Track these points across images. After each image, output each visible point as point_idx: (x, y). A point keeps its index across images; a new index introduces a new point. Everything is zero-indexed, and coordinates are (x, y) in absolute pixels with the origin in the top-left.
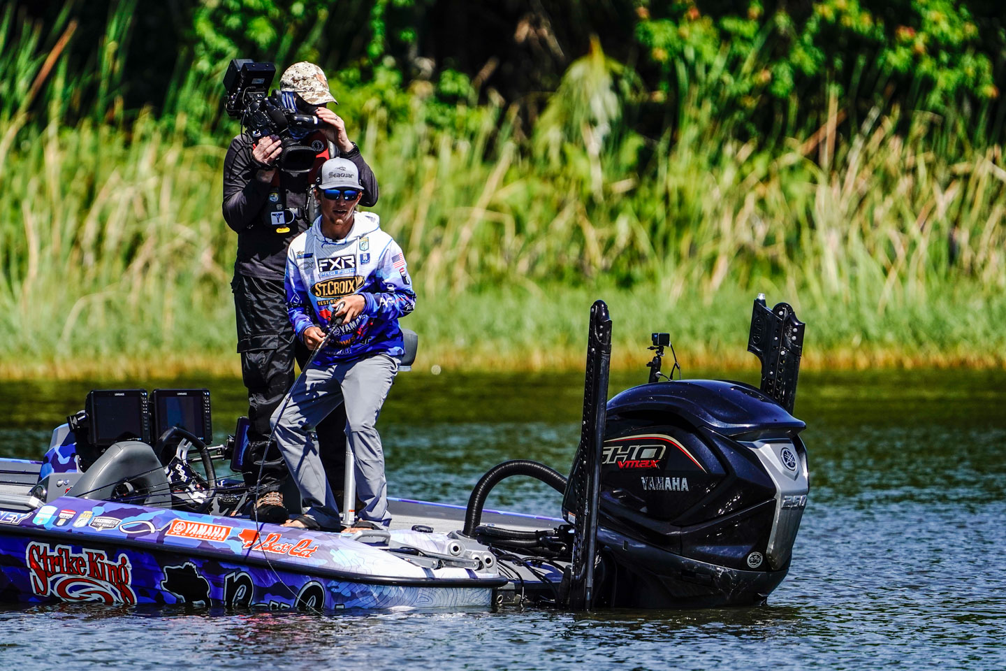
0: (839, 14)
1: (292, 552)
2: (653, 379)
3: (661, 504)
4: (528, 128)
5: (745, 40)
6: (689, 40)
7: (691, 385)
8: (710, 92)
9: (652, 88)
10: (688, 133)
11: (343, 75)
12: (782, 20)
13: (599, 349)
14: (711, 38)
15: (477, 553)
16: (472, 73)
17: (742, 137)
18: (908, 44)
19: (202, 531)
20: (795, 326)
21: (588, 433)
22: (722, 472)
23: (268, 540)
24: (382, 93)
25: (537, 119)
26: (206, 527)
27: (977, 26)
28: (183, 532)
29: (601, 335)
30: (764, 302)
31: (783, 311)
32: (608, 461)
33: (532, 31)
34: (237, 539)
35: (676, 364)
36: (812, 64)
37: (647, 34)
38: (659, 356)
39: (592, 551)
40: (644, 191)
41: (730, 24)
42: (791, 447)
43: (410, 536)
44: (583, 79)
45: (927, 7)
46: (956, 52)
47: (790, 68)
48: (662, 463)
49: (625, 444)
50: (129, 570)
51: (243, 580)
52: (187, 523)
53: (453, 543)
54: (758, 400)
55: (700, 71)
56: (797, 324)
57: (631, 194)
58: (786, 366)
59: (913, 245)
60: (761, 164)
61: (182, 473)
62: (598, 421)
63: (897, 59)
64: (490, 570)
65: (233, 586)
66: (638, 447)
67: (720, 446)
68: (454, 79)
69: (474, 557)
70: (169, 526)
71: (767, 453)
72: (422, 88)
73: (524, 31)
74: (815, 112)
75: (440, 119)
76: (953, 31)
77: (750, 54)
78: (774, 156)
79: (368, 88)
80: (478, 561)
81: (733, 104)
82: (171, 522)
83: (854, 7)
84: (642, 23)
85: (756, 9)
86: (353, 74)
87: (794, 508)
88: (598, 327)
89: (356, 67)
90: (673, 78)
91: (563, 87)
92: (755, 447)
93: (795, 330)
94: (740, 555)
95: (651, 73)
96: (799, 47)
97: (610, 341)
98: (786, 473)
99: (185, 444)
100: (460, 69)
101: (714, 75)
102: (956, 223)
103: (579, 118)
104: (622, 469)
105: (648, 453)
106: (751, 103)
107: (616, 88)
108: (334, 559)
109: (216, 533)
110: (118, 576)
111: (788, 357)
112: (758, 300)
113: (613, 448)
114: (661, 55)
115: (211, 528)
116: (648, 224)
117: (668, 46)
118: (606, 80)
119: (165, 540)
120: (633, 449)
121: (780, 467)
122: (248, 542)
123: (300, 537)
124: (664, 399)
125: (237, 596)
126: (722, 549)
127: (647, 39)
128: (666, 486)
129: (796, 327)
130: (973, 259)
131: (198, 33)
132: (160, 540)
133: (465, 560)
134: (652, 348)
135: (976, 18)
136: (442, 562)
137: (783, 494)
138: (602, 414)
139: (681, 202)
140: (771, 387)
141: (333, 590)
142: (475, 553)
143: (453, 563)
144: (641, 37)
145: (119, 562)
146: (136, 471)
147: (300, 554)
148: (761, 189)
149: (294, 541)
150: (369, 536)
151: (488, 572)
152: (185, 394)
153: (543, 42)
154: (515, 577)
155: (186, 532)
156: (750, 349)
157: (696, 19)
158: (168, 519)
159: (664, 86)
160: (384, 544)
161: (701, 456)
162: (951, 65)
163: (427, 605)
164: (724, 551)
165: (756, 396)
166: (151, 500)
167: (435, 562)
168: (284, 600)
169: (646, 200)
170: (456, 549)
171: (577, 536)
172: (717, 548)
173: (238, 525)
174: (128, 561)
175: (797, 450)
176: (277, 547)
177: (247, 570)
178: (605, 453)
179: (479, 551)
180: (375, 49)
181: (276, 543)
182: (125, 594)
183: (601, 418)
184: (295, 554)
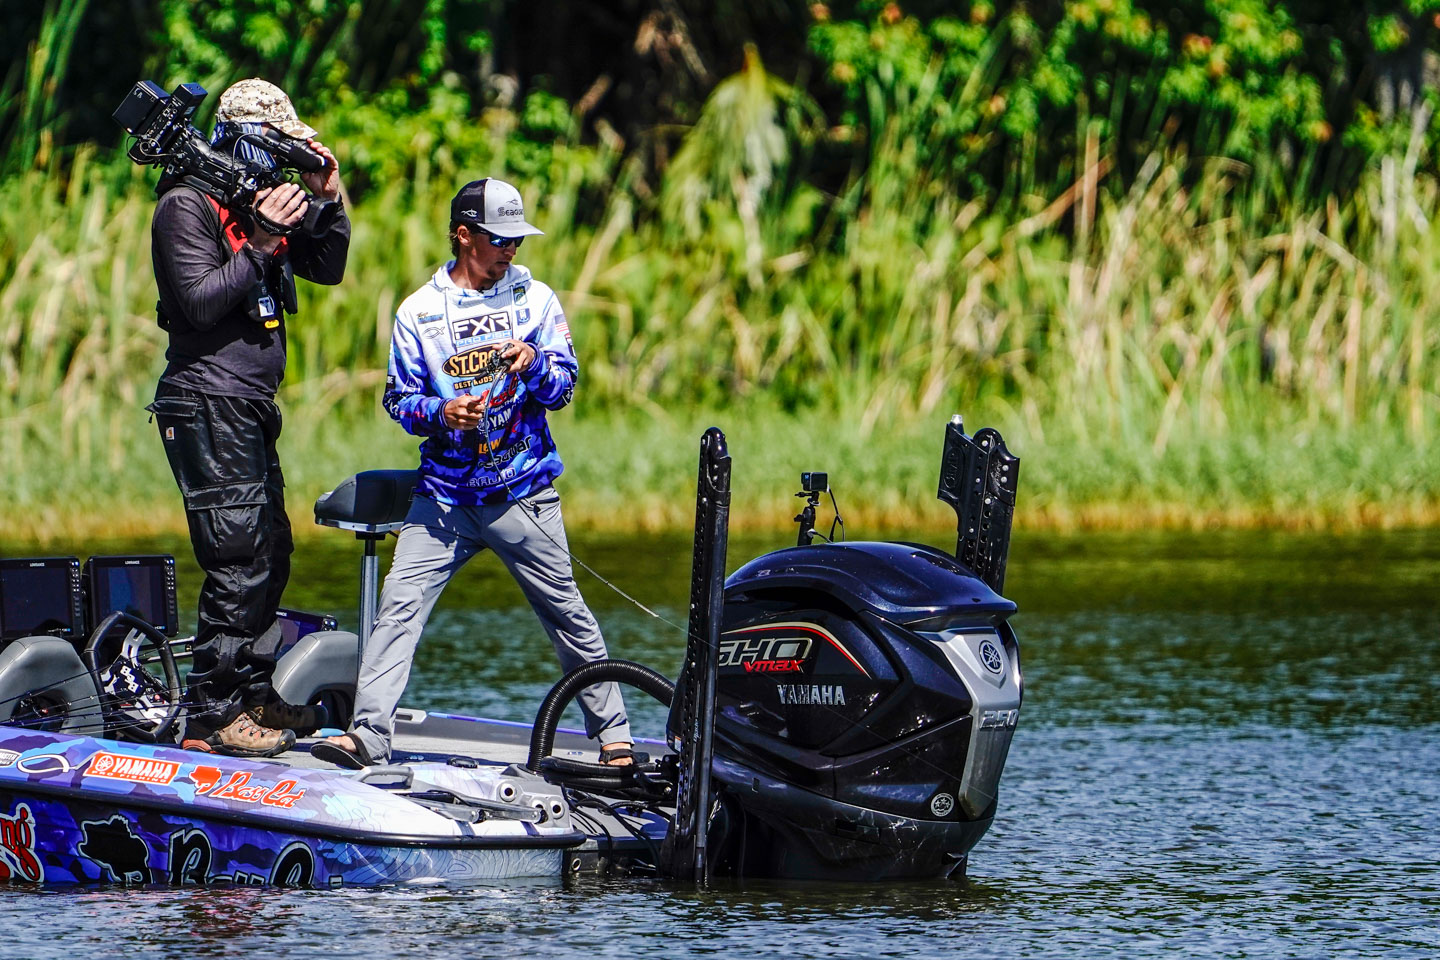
0: (1103, 17)
1: (266, 800)
2: (804, 539)
3: (806, 725)
4: (655, 179)
5: (969, 53)
6: (884, 52)
7: (849, 549)
8: (916, 128)
9: (834, 122)
10: (884, 187)
11: (383, 99)
12: (1022, 26)
13: (713, 498)
14: (918, 50)
15: (540, 799)
16: (572, 97)
17: (965, 193)
18: (1202, 62)
19: (137, 768)
20: (1005, 462)
21: (699, 622)
22: (895, 678)
23: (232, 782)
24: (440, 125)
25: (666, 164)
26: (143, 763)
27: (1299, 34)
28: (110, 770)
29: (715, 478)
30: (960, 427)
31: (989, 440)
32: (730, 662)
33: (660, 37)
34: (187, 781)
35: (837, 518)
36: (1065, 88)
37: (825, 41)
38: (811, 507)
39: (704, 794)
40: (821, 271)
41: (946, 29)
42: (994, 639)
43: (443, 773)
44: (734, 108)
45: (1229, 8)
46: (1271, 73)
47: (1033, 96)
48: (808, 664)
49: (755, 637)
50: (32, 827)
51: (197, 841)
52: (115, 758)
53: (507, 783)
54: (949, 572)
55: (902, 95)
56: (1008, 458)
57: (802, 273)
58: (993, 520)
59: (1208, 349)
60: (991, 231)
61: (131, 679)
62: (712, 603)
63: (1186, 82)
64: (558, 822)
65: (182, 850)
66: (773, 641)
67: (890, 639)
68: (545, 106)
69: (534, 805)
70: (89, 762)
71: (960, 649)
72: (502, 120)
73: (647, 36)
74: (1069, 158)
75: (527, 166)
76: (1267, 44)
77: (974, 74)
78: (1010, 220)
79: (421, 119)
80: (540, 810)
81: (951, 145)
82: (93, 757)
83: (1123, 8)
84: (819, 28)
85: (982, 10)
86: (399, 97)
87: (999, 729)
88: (711, 467)
89: (401, 88)
90: (862, 107)
91: (705, 119)
92: (941, 640)
93: (1006, 468)
94: (920, 798)
95: (831, 99)
96: (1046, 65)
97: (728, 488)
98: (985, 678)
99: (136, 636)
100: (555, 92)
101: (922, 103)
102: (1270, 320)
103: (728, 166)
104: (749, 674)
105: (787, 650)
106: (977, 144)
107: (781, 120)
108: (327, 809)
109: (158, 772)
110: (16, 836)
111: (995, 506)
112: (952, 424)
113: (737, 643)
114: (845, 72)
115: (150, 765)
116: (827, 320)
117: (855, 60)
118: (768, 109)
119: (83, 782)
120: (765, 645)
121: (978, 669)
122: (203, 785)
123: (280, 776)
124: (811, 570)
125: (188, 865)
126: (894, 790)
127: (827, 49)
128: (813, 697)
129: (1007, 463)
130: (1294, 372)
131: (172, 37)
132: (76, 783)
133: (521, 808)
134: (801, 495)
135: (1298, 22)
136: (485, 811)
137: (983, 709)
138: (719, 594)
139: (878, 286)
140: (971, 552)
141: (325, 855)
142: (536, 798)
143: (504, 814)
144: (817, 46)
145: (17, 816)
146: (47, 680)
147: (278, 803)
148: (990, 271)
149: (270, 783)
150: (381, 774)
151: (555, 826)
152: (137, 562)
153: (676, 53)
154: (600, 831)
155: (114, 770)
156: (941, 495)
157: (897, 21)
158: (87, 751)
159: (850, 117)
160: (404, 785)
161: (865, 656)
162: (1264, 91)
163: (463, 876)
164: (898, 793)
165: (946, 566)
166: (72, 722)
167: (475, 812)
168: (256, 870)
169: (824, 283)
170: (508, 792)
171: (683, 773)
172: (888, 787)
173: (189, 760)
174: (30, 815)
175: (1004, 642)
176: (245, 792)
177: (202, 826)
178: (722, 650)
179: (543, 794)
180: (432, 61)
181: (244, 787)
182: (27, 862)
183: (717, 600)
184: (272, 802)
